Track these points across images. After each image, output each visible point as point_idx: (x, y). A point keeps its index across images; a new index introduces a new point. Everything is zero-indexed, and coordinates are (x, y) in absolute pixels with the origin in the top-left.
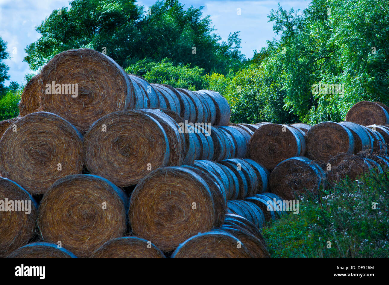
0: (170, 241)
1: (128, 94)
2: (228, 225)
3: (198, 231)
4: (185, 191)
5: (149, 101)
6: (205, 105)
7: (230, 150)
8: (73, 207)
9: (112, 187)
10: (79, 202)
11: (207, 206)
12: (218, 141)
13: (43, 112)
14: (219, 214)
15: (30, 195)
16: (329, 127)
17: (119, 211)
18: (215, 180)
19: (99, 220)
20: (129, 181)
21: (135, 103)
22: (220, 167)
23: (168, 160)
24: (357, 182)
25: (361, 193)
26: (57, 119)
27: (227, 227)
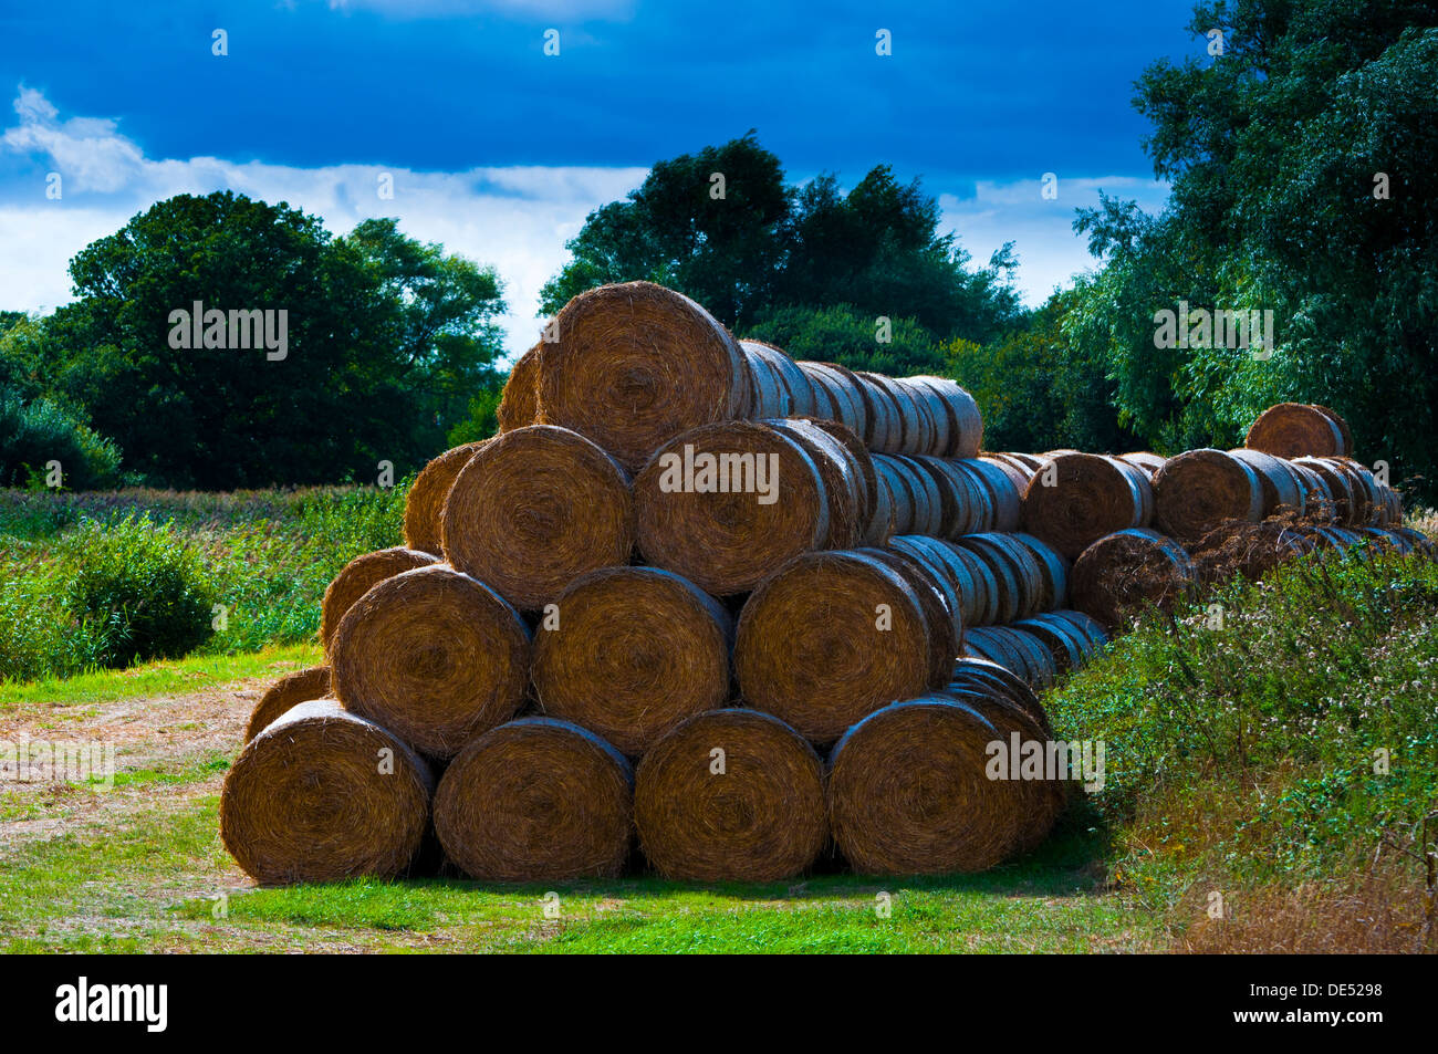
0: (828, 719)
1: (736, 384)
2: (963, 685)
3: (891, 697)
4: (862, 606)
5: (791, 402)
6: (924, 411)
7: (979, 514)
8: (610, 639)
9: (697, 595)
10: (623, 628)
11: (912, 642)
12: (951, 490)
13: (545, 426)
14: (941, 660)
15: (514, 612)
16: (1205, 461)
17: (712, 651)
18: (935, 582)
19: (668, 669)
20: (735, 584)
21: (753, 405)
22: (955, 551)
23: (824, 535)
24: (1260, 585)
25: (1269, 612)
26: (576, 442)
27: (960, 688)
